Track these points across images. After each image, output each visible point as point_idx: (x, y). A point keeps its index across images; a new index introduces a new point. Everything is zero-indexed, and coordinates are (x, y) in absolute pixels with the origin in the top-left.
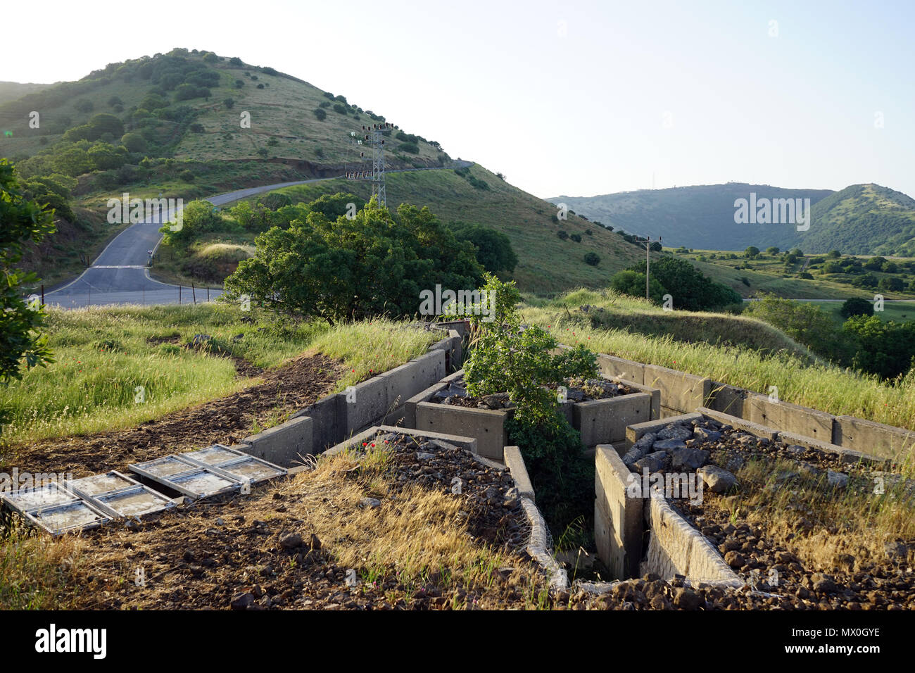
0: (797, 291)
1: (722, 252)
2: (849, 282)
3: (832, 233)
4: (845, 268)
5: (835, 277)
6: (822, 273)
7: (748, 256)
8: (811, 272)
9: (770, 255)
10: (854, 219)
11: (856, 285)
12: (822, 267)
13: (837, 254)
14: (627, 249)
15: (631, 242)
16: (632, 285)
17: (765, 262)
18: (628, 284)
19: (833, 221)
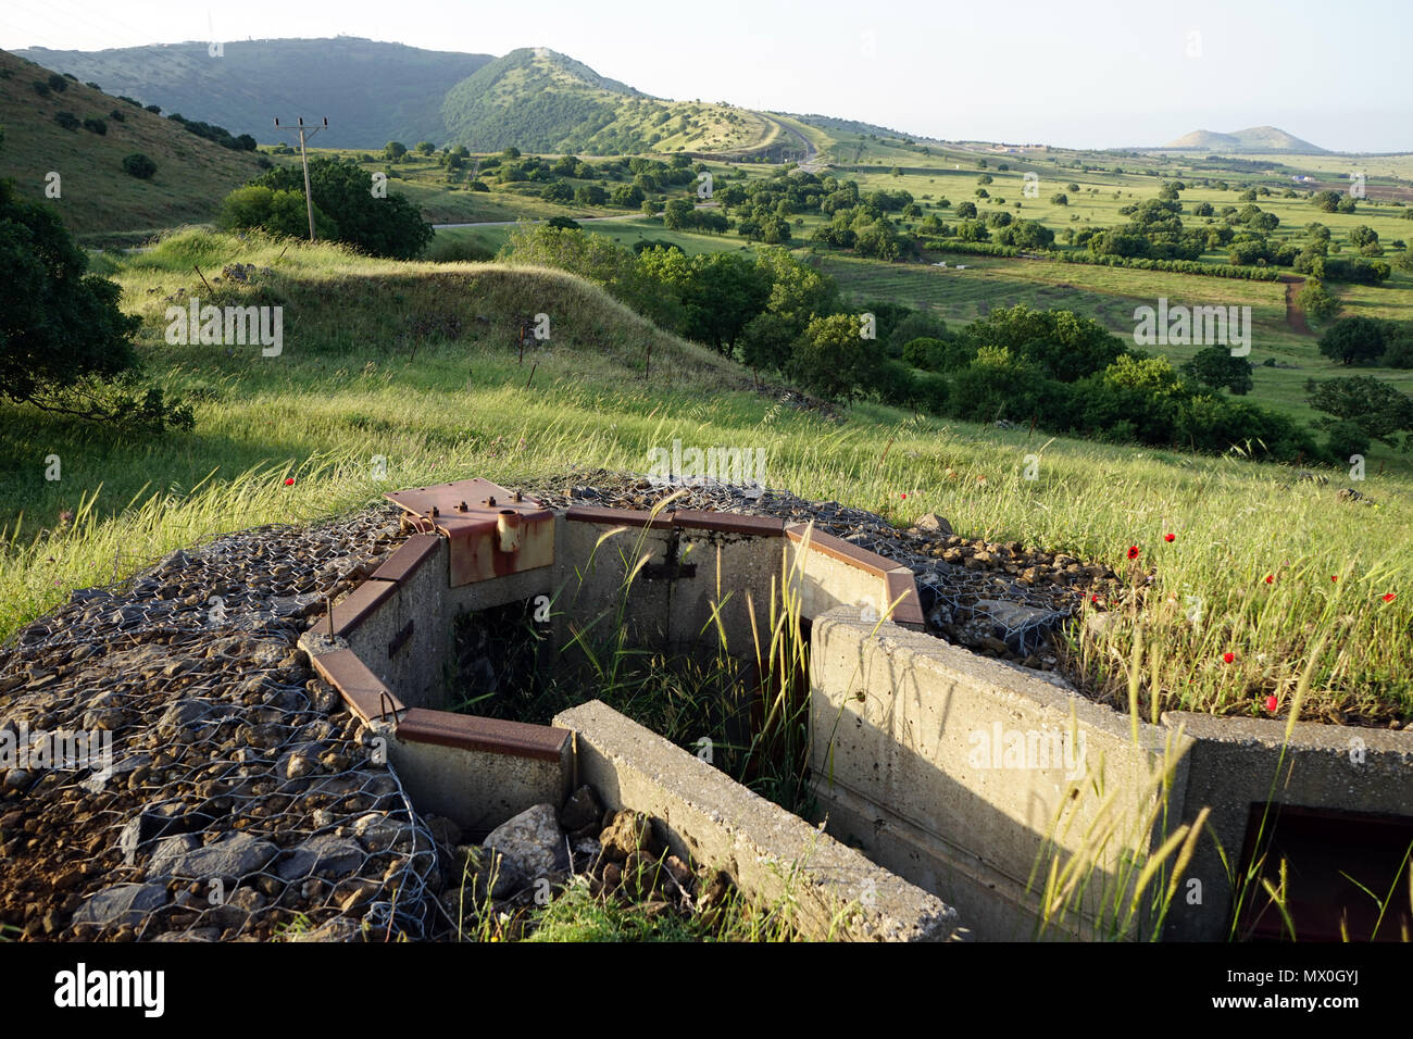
0: (475, 210)
1: (350, 152)
2: (537, 194)
3: (499, 120)
4: (530, 174)
5: (518, 187)
6: (500, 182)
7: (390, 158)
8: (484, 180)
9: (423, 156)
10: (526, 101)
11: (547, 198)
12: (499, 172)
13: (515, 153)
14: (196, 148)
15: (200, 135)
16: (269, 215)
17: (417, 167)
18: (261, 213)
19: (498, 102)
